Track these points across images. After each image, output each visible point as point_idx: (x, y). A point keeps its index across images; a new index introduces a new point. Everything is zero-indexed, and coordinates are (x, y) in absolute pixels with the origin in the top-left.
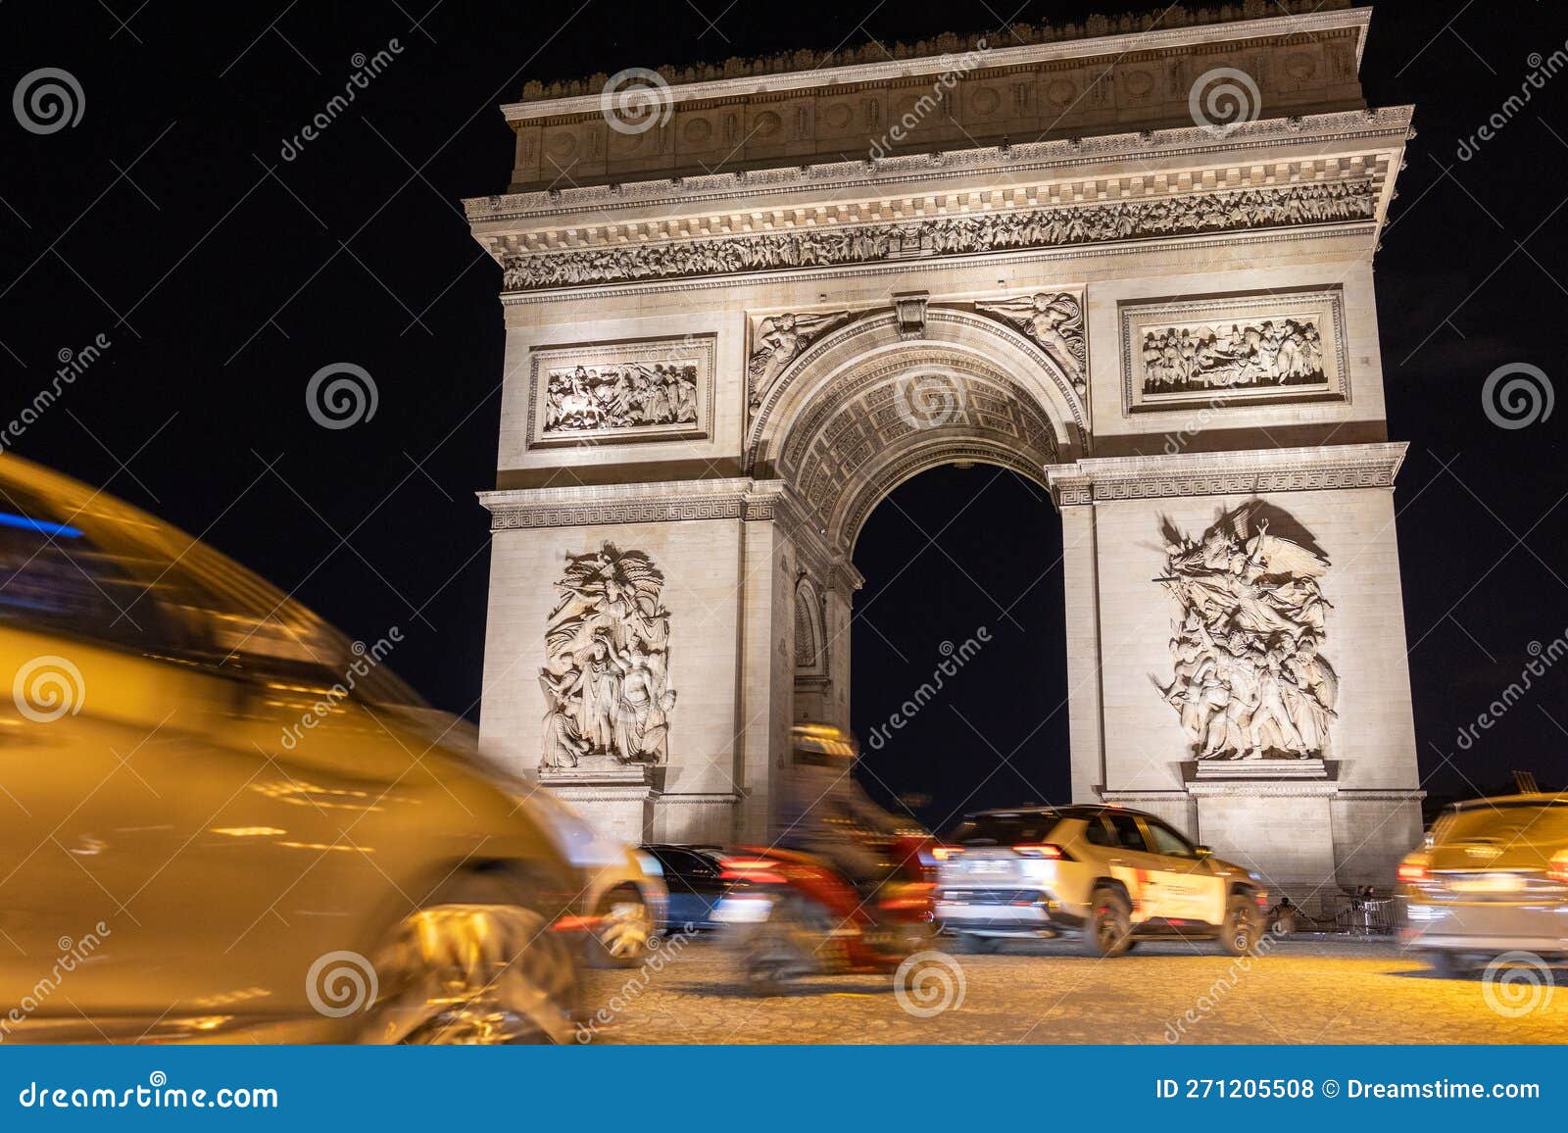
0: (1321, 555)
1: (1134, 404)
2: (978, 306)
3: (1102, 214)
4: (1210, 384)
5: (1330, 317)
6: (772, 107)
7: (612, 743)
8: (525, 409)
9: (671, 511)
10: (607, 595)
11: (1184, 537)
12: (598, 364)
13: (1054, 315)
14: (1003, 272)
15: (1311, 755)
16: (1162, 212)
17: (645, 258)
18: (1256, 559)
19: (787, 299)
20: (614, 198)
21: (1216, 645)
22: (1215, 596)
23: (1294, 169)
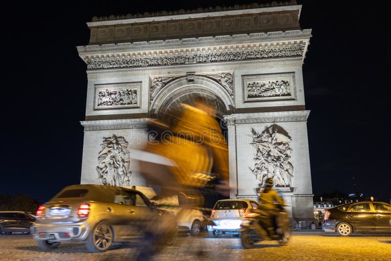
0: (290, 137)
1: (246, 100)
2: (207, 76)
3: (238, 54)
4: (263, 96)
5: (292, 80)
6: (156, 25)
8: (93, 100)
10: (114, 148)
11: (257, 133)
12: (112, 89)
14: (213, 68)
15: (287, 186)
16: (252, 53)
17: (124, 62)
18: (274, 139)
19: (160, 73)
20: (116, 47)
21: (265, 160)
22: (265, 148)
23: (284, 44)
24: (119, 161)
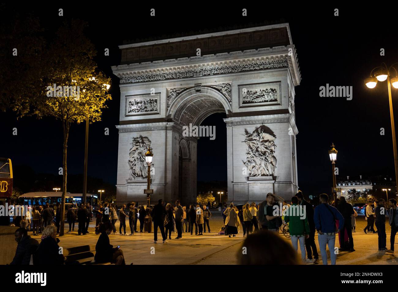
0: (274, 136)
1: (241, 106)
2: (211, 86)
3: (235, 67)
4: (255, 102)
5: (278, 88)
6: (172, 45)
7: (142, 175)
8: (124, 108)
9: (153, 129)
10: (140, 146)
11: (249, 133)
12: (138, 99)
13: (226, 88)
14: (216, 79)
15: (270, 175)
16: (247, 66)
17: (147, 77)
18: (261, 137)
19: (174, 85)
20: (140, 66)
21: (254, 154)
22: (254, 145)
23: (272, 58)
24: (144, 156)
